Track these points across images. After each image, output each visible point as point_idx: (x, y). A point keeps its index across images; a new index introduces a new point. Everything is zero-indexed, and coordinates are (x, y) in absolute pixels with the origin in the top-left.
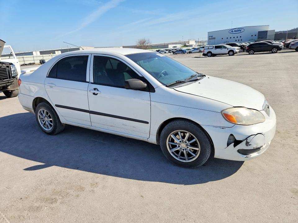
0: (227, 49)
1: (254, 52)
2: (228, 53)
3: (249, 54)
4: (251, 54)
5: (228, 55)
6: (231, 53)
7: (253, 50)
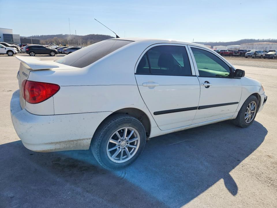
0: (4, 49)
1: (35, 54)
2: (7, 53)
3: (30, 56)
4: (32, 56)
5: (7, 55)
6: (10, 53)
7: (34, 52)
